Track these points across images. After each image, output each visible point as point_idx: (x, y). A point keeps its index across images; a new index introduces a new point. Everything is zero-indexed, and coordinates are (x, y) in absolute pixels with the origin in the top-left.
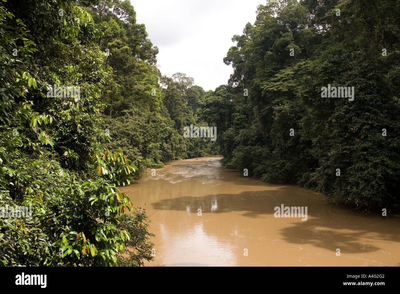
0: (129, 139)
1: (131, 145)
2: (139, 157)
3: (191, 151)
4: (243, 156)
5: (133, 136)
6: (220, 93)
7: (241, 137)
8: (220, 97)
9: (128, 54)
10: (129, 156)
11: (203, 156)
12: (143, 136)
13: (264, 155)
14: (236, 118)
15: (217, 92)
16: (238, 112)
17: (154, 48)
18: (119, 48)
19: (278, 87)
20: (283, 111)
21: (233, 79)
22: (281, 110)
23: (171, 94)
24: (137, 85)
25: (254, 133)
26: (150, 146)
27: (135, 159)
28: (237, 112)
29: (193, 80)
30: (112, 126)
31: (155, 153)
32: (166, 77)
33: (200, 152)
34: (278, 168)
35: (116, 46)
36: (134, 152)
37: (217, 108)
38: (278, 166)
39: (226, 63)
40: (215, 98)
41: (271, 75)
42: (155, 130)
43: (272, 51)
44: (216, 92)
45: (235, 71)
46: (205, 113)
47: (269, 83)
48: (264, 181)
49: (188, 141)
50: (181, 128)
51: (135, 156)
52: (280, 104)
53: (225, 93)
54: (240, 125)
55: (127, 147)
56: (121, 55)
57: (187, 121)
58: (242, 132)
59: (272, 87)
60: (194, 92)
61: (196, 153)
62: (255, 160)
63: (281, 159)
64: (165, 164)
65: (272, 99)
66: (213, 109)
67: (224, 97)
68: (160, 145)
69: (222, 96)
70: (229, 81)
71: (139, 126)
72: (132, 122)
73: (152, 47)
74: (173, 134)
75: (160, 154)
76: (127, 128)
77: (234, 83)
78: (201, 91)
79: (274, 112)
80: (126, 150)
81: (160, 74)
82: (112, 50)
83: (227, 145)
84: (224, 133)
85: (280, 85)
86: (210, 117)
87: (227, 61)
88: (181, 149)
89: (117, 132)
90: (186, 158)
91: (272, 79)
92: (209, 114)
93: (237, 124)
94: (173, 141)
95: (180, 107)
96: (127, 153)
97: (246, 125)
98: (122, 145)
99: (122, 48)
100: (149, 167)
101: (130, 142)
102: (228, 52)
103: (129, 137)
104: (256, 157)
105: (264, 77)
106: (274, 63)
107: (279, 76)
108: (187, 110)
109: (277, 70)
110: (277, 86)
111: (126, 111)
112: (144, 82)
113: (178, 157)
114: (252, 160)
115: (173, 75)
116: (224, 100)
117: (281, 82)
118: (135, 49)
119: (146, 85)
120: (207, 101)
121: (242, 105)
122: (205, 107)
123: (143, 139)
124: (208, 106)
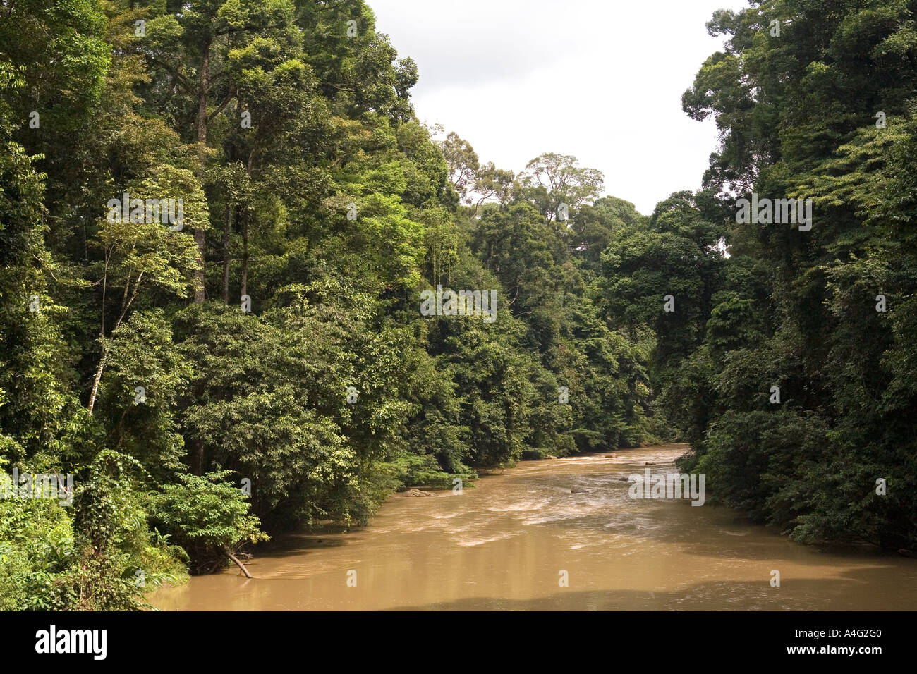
0: (302, 385)
1: (308, 407)
2: (338, 452)
3: (589, 426)
4: (731, 449)
5: (317, 376)
6: (669, 220)
7: (730, 376)
8: (669, 234)
9: (299, 87)
10: (302, 448)
11: (637, 446)
12: (355, 376)
13: (807, 444)
14: (716, 311)
15: (660, 218)
16: (734, 287)
17: (403, 64)
18: (268, 67)
19: (848, 193)
20: (858, 282)
21: (722, 168)
22: (854, 278)
23: (510, 227)
24: (335, 195)
25: (778, 364)
26: (382, 411)
27: (324, 458)
28: (731, 288)
29: (599, 177)
30: (246, 340)
31: (441, 434)
32: (493, 168)
33: (625, 432)
34: (848, 493)
35: (258, 62)
36: (319, 435)
37: (659, 274)
38: (847, 486)
39: (691, 114)
40: (651, 240)
41: (825, 148)
42: (399, 355)
43: (828, 60)
44: (655, 216)
45: (727, 142)
46: (618, 294)
47: (816, 178)
48: (804, 543)
49: (579, 394)
50: (554, 348)
51: (323, 450)
52: (853, 256)
53: (690, 220)
54: (730, 336)
55: (297, 415)
56: (276, 94)
57: (574, 323)
58: (736, 359)
59: (825, 193)
60: (601, 220)
61: (609, 435)
62: (776, 461)
63: (860, 461)
64: (481, 476)
65: (827, 237)
66: (644, 276)
67: (685, 234)
68: (463, 405)
69: (675, 230)
70: (706, 179)
71: (339, 341)
72: (315, 328)
73: (395, 63)
74: (510, 369)
75: (461, 439)
76: (297, 349)
77: (726, 186)
78: (627, 217)
79: (829, 284)
80: (290, 427)
81: (474, 159)
82: (245, 75)
83: (694, 406)
84: (684, 362)
85: (855, 184)
86: (634, 306)
87: (693, 104)
88: (552, 419)
89: (262, 363)
90: (573, 454)
91: (827, 165)
92: (631, 298)
93: (719, 332)
94: (511, 393)
95: (544, 271)
96: (295, 437)
97: (752, 333)
98: (277, 408)
99: (278, 69)
100: (419, 484)
101: (305, 398)
102: (697, 72)
103: (304, 381)
104: (778, 451)
105: (801, 159)
106: (835, 104)
107: (853, 150)
108: (577, 282)
109: (846, 130)
110: (843, 190)
111: (294, 288)
112: (362, 186)
113: (539, 450)
114: (762, 463)
115: (532, 162)
116: (686, 248)
117: (858, 175)
118: (337, 69)
119: (369, 197)
120: (625, 248)
121: (749, 262)
122: (617, 270)
123: (355, 385)
124: (629, 266)
